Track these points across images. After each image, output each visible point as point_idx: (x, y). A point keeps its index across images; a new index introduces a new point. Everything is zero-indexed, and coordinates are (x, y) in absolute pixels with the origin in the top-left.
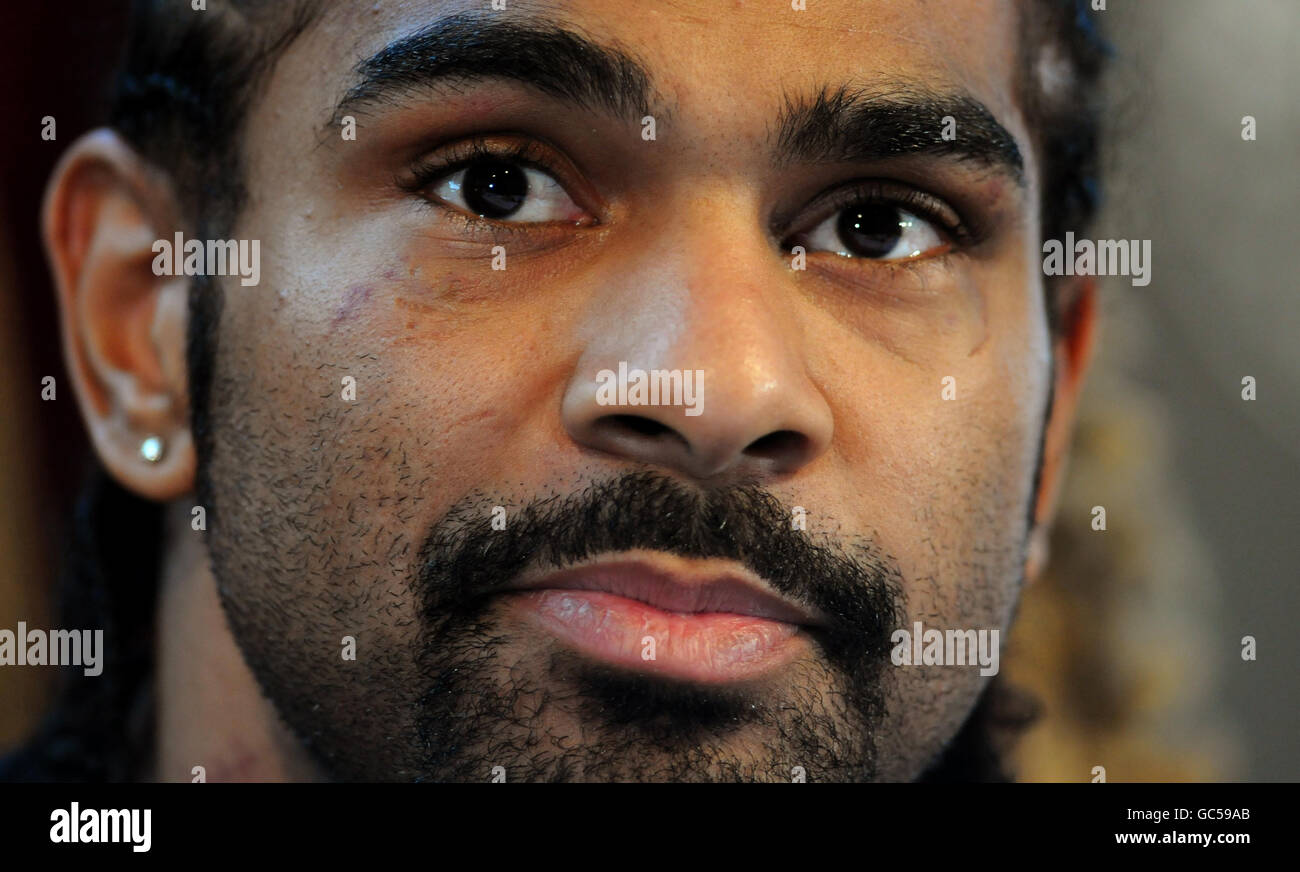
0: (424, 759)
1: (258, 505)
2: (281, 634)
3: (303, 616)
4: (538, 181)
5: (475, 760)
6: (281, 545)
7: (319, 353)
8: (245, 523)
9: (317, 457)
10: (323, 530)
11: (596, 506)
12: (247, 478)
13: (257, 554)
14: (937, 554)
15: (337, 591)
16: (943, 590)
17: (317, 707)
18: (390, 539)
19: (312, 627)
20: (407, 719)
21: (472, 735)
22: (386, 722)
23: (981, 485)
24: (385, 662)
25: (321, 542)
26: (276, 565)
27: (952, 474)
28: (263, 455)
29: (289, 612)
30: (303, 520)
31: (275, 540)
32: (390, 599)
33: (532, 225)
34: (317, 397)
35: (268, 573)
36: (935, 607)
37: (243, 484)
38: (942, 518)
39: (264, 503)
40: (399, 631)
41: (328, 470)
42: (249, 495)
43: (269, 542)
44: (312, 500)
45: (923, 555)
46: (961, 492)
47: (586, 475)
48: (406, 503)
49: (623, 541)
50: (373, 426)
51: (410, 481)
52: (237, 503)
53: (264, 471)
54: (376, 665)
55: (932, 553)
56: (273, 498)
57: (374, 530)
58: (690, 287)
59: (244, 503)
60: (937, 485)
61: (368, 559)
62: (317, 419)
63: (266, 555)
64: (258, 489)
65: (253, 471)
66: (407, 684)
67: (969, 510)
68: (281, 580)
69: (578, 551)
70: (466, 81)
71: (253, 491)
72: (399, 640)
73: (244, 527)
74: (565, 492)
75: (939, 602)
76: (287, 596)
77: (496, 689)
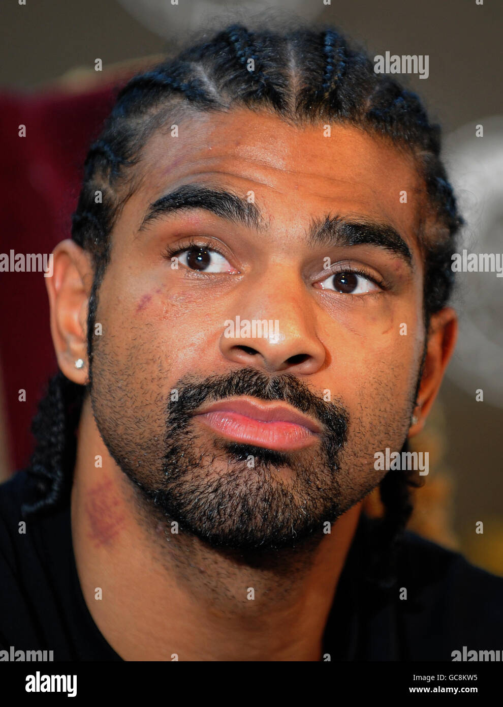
0: (164, 480)
1: (107, 381)
2: (115, 431)
3: (124, 424)
4: (214, 256)
5: (184, 482)
6: (116, 397)
7: (131, 322)
8: (103, 388)
9: (130, 364)
10: (131, 392)
11: (232, 379)
12: (103, 370)
13: (107, 400)
14: (362, 410)
15: (136, 414)
16: (364, 424)
17: (127, 460)
18: (156, 395)
19: (127, 429)
20: (159, 463)
21: (184, 472)
22: (150, 465)
23: (383, 385)
24: (153, 441)
25: (131, 396)
26: (114, 404)
27: (371, 379)
28: (109, 362)
29: (119, 423)
30: (124, 388)
31: (114, 395)
32: (156, 417)
33: (213, 274)
34: (130, 339)
35: (111, 408)
36: (360, 430)
37: (102, 373)
38: (366, 396)
39: (109, 381)
40: (159, 429)
41: (134, 368)
42: (104, 377)
43: (112, 396)
44: (128, 380)
45: (357, 409)
46: (374, 387)
47: (229, 369)
48: (162, 380)
49: (240, 392)
50: (150, 351)
51: (162, 371)
52: (100, 380)
53: (109, 368)
54: (149, 442)
55: (360, 409)
56: (113, 379)
57: (150, 392)
58: (269, 297)
59: (103, 380)
60: (365, 383)
61: (147, 402)
62: (130, 348)
63: (110, 401)
64: (107, 375)
65: (105, 368)
66: (160, 450)
67: (378, 394)
68: (115, 410)
69: (223, 395)
70: (189, 210)
71: (106, 375)
72: (159, 432)
73: (102, 389)
74: (220, 374)
75: (362, 429)
76: (118, 416)
77: (194, 456)
